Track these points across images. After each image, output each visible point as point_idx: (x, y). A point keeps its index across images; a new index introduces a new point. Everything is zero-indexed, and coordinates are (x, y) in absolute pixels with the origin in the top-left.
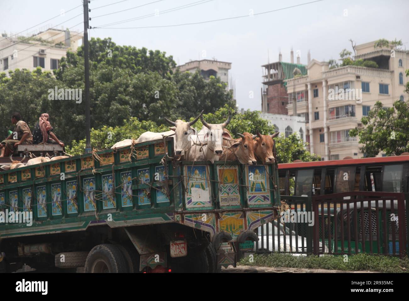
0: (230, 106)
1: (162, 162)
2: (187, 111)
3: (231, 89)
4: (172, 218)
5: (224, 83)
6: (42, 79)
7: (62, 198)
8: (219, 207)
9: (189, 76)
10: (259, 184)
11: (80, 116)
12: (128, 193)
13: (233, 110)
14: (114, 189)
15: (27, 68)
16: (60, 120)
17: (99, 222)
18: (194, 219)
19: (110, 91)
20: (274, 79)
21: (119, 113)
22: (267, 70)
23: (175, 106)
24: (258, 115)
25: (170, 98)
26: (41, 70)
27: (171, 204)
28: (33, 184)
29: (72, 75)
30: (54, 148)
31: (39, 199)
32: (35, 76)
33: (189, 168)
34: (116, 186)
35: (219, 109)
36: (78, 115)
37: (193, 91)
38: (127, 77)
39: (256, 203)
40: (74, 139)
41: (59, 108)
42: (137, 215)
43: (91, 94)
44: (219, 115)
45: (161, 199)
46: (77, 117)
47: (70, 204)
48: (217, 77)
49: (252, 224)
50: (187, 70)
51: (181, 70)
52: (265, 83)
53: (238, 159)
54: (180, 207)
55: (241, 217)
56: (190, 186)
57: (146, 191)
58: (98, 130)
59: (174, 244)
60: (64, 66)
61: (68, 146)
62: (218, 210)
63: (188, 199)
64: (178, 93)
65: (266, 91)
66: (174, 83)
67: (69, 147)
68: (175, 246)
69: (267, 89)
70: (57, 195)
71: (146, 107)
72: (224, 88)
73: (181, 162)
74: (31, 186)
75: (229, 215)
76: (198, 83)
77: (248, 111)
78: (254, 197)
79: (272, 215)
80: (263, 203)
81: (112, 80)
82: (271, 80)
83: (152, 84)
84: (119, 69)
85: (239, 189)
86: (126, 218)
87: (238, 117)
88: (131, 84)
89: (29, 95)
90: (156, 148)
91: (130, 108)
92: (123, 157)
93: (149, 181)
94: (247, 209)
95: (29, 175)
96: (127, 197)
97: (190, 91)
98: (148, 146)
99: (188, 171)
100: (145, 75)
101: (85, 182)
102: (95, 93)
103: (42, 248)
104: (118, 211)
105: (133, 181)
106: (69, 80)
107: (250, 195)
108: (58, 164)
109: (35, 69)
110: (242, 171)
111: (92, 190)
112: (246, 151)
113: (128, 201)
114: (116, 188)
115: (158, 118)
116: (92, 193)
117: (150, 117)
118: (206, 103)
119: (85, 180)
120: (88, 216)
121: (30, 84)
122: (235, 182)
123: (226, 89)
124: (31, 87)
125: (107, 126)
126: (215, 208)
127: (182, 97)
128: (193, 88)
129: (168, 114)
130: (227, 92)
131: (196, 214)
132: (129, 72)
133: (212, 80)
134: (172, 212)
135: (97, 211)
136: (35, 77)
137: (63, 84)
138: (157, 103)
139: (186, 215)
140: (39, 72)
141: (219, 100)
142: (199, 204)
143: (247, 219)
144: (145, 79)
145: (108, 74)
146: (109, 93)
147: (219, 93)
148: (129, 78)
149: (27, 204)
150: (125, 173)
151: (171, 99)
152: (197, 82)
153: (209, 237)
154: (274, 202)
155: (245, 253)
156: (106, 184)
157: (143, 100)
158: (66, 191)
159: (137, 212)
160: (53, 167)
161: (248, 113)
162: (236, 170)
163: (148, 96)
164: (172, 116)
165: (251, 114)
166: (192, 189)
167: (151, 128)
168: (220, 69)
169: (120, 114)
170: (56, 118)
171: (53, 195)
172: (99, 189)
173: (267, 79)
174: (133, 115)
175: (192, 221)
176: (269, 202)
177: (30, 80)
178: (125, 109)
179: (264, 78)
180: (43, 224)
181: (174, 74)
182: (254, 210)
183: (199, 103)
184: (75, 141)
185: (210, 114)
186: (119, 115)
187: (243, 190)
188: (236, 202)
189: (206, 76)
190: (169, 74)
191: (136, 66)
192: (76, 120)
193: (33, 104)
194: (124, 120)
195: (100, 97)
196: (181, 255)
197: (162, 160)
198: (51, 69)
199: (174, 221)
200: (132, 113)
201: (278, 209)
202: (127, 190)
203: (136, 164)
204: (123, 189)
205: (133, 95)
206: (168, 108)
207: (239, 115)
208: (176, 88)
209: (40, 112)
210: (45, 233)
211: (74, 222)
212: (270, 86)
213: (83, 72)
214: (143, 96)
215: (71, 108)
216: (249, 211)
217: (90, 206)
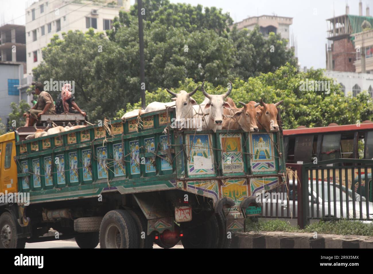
0: (291, 65)
1: (165, 132)
2: (245, 71)
3: (292, 46)
4: (175, 185)
5: (285, 39)
6: (95, 41)
7: (78, 166)
8: (222, 175)
9: (247, 34)
10: (262, 152)
11: (134, 78)
12: (137, 161)
13: (294, 68)
14: (123, 158)
15: (80, 30)
16: (113, 83)
17: (111, 188)
18: (196, 186)
19: (165, 51)
20: (340, 33)
21: (174, 74)
22: (332, 23)
23: (233, 66)
24: (322, 73)
25: (227, 57)
26: (93, 32)
27: (173, 172)
28: (53, 153)
29: (126, 35)
30: (76, 118)
31: (59, 167)
32: (88, 37)
33: (191, 137)
34: (126, 155)
35: (279, 68)
36: (132, 77)
37: (251, 50)
38: (181, 36)
39: (261, 170)
40: (129, 102)
41: (113, 70)
42: (144, 182)
43: (145, 55)
44: (280, 74)
45: (165, 166)
46: (132, 79)
47: (85, 172)
48: (277, 34)
49: (256, 190)
50: (245, 27)
51: (238, 27)
52: (330, 39)
53: (242, 127)
54: (182, 175)
55: (245, 184)
56: (193, 154)
57: (152, 159)
58: (153, 92)
59: (179, 210)
60: (117, 26)
61: (122, 110)
62: (221, 177)
63: (190, 166)
64: (235, 52)
65: (330, 46)
66: (230, 41)
67: (124, 111)
68: (180, 211)
69: (332, 45)
70: (74, 163)
71: (201, 67)
72: (285, 45)
73: (182, 131)
74: (51, 154)
75: (232, 182)
76: (256, 41)
77: (311, 69)
78: (258, 164)
79: (277, 181)
80: (268, 170)
81: (166, 40)
82: (337, 35)
83: (207, 43)
84: (174, 28)
85: (243, 157)
86: (134, 185)
87: (301, 76)
88: (186, 43)
89: (82, 57)
90: (160, 118)
91: (185, 69)
92: (131, 127)
93: (154, 150)
94: (250, 176)
95: (49, 144)
96: (135, 165)
97: (248, 49)
98: (153, 117)
99: (190, 140)
100: (200, 34)
101: (98, 151)
102: (149, 53)
103: (62, 214)
104: (128, 178)
105: (140, 149)
106: (123, 42)
107: (254, 162)
108: (74, 134)
109: (88, 30)
110: (245, 140)
111: (105, 159)
112: (248, 119)
113: (136, 168)
114: (125, 156)
115: (215, 78)
116: (104, 161)
117: (207, 78)
118: (266, 62)
119: (98, 149)
120: (101, 183)
121: (83, 45)
122: (238, 149)
123: (287, 46)
124: (84, 49)
125: (162, 88)
126: (218, 175)
127: (240, 56)
128: (251, 46)
129: (225, 75)
130: (288, 49)
131: (198, 181)
132: (183, 31)
133: (272, 37)
134: (174, 179)
135: (109, 178)
136: (88, 39)
137: (116, 45)
138: (214, 63)
139: (188, 182)
140: (91, 33)
141: (279, 58)
142: (202, 171)
143: (251, 186)
144: (200, 38)
145: (162, 33)
146: (164, 54)
147: (279, 51)
148: (183, 36)
149: (48, 172)
150: (133, 142)
151: (228, 59)
152: (256, 39)
153: (212, 203)
154: (278, 168)
155: (310, 220)
156: (117, 152)
157: (198, 59)
158: (81, 160)
159: (143, 179)
160: (70, 137)
161: (311, 71)
162: (239, 138)
163: (204, 55)
164: (229, 76)
165: (314, 72)
166: (194, 157)
167: (208, 90)
168: (280, 24)
169: (176, 76)
170: (110, 81)
171: (70, 163)
172: (111, 157)
173: (333, 34)
174: (188, 76)
175: (194, 187)
176: (273, 169)
177: (83, 42)
178: (180, 70)
179: (329, 33)
180: (62, 191)
181: (231, 32)
182: (258, 177)
183: (258, 62)
184: (129, 104)
185: (270, 73)
186: (174, 76)
187: (246, 158)
188: (239, 169)
189: (265, 33)
190: (226, 31)
191: (191, 24)
192: (131, 82)
193: (86, 67)
194: (179, 81)
195: (154, 58)
196: (186, 220)
197: (165, 130)
198: (104, 29)
199: (176, 187)
200: (187, 74)
201: (283, 175)
202: (135, 158)
203: (143, 133)
204: (132, 158)
205: (189, 55)
206: (225, 67)
207: (301, 73)
208: (233, 47)
209: (93, 74)
210: (64, 199)
211: (89, 189)
212: (336, 41)
213: (136, 32)
214: (199, 56)
215: (124, 70)
216: (253, 178)
217: (103, 174)
